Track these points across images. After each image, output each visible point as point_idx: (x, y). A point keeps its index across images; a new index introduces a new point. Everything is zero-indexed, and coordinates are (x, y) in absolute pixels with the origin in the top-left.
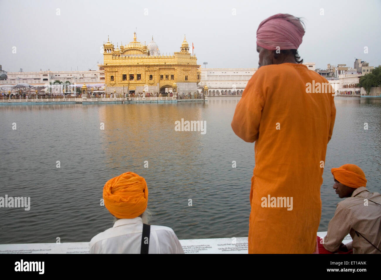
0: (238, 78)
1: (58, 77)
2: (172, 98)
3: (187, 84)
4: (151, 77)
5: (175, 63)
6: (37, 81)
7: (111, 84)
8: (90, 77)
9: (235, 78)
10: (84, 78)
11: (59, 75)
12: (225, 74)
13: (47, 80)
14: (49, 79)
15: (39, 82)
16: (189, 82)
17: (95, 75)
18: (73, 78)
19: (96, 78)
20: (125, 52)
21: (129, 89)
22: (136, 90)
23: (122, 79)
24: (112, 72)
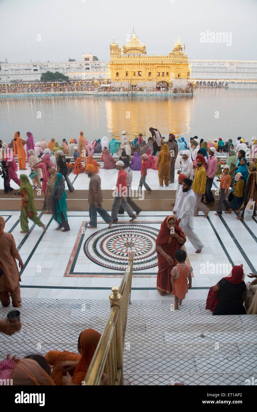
0: (213, 70)
1: (46, 67)
2: (168, 92)
3: (179, 80)
4: (150, 73)
5: (170, 63)
6: (28, 71)
7: (116, 79)
8: (75, 68)
9: (210, 70)
10: (70, 69)
11: (47, 66)
12: (201, 66)
13: (37, 70)
14: (38, 70)
15: (30, 72)
16: (181, 79)
17: (80, 65)
18: (60, 68)
19: (81, 68)
20: (127, 51)
21: (132, 84)
22: (137, 85)
23: (125, 75)
24: (117, 69)
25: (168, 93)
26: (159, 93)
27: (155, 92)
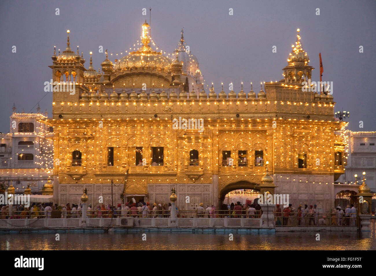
7: (72, 175)
16: (308, 174)
20: (117, 80)
21: (127, 191)
22: (147, 196)
23: (105, 162)
24: (78, 139)
25: (261, 225)
26: (226, 225)
27: (211, 222)
